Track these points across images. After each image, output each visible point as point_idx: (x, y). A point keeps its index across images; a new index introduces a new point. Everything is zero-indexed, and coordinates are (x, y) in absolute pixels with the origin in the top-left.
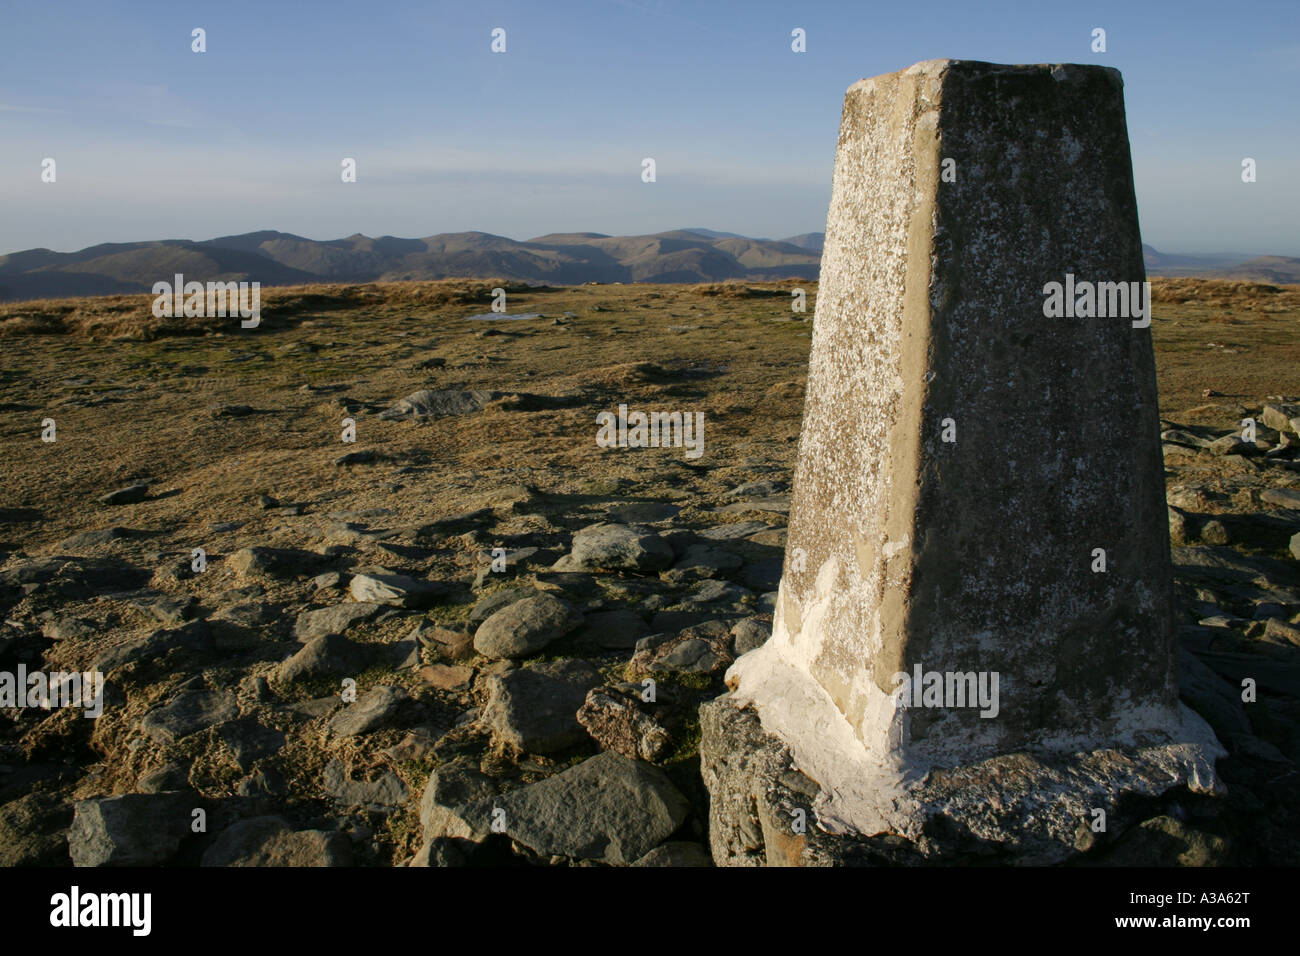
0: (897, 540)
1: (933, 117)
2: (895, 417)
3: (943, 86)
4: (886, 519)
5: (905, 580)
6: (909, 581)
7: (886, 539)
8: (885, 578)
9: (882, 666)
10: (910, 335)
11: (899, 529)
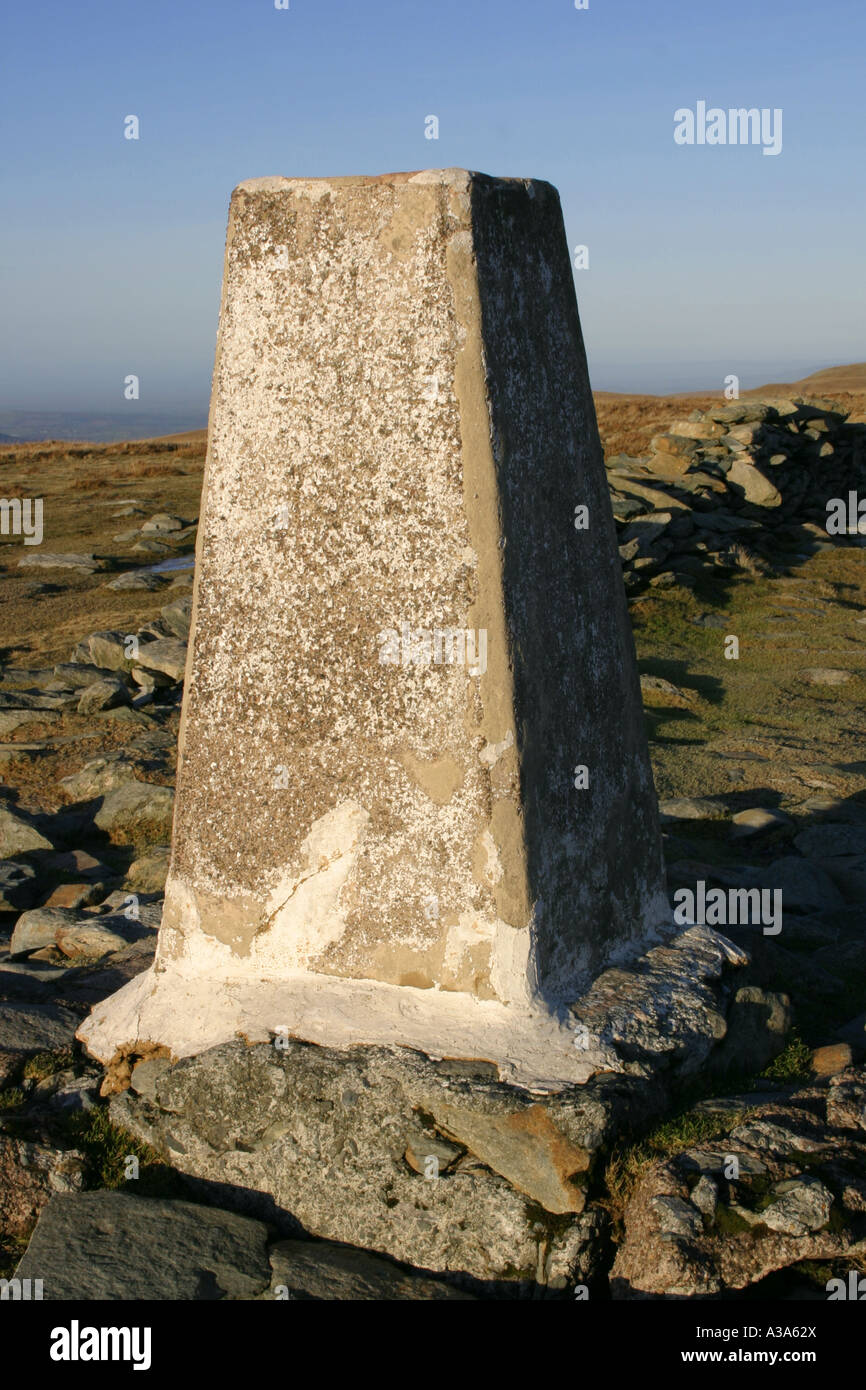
0: (496, 740)
1: (464, 239)
2: (471, 596)
3: (472, 202)
4: (480, 719)
5: (513, 785)
6: (518, 786)
7: (484, 743)
8: (489, 790)
9: (505, 895)
10: (477, 496)
11: (499, 726)
